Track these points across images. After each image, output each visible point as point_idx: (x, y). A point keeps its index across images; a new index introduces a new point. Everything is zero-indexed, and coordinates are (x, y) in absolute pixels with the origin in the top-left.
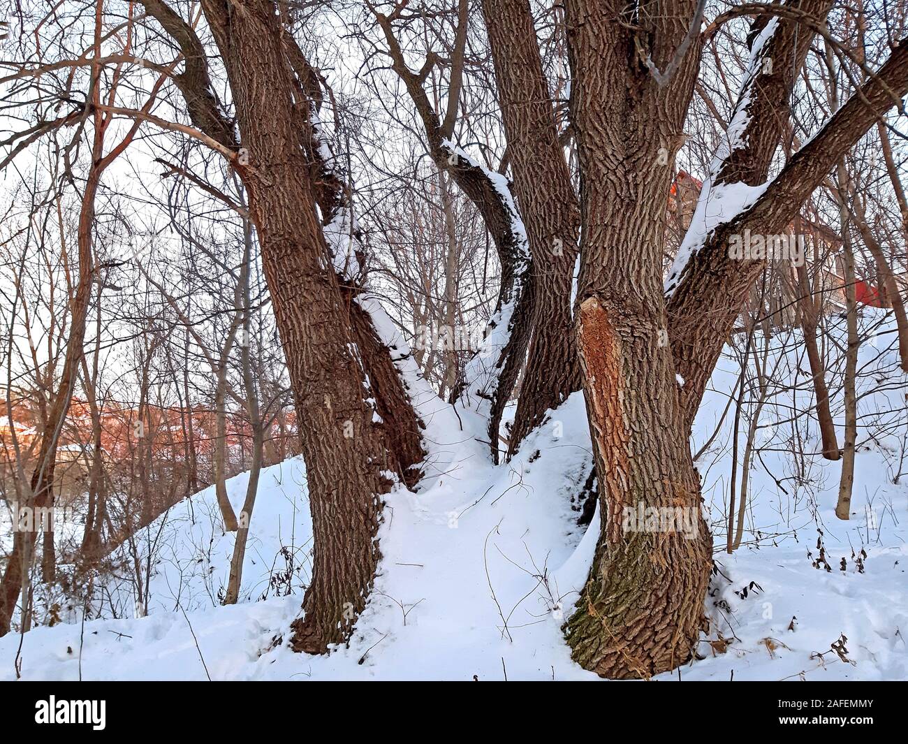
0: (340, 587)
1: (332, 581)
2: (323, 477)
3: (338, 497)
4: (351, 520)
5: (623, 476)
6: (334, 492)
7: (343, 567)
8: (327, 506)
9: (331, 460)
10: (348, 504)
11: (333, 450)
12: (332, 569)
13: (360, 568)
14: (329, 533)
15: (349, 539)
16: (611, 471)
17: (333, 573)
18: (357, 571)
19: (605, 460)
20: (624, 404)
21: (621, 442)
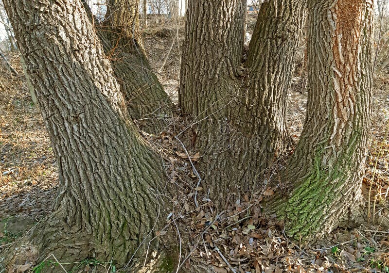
0: (104, 192)
1: (93, 188)
2: (66, 103)
3: (86, 119)
4: (103, 138)
5: (352, 104)
6: (82, 116)
7: (103, 176)
8: (75, 127)
9: (73, 88)
10: (97, 125)
11: (73, 79)
12: (92, 179)
13: (120, 175)
14: (81, 149)
15: (104, 153)
16: (343, 100)
17: (93, 183)
18: (119, 178)
19: (338, 93)
20: (360, 55)
21: (354, 81)
